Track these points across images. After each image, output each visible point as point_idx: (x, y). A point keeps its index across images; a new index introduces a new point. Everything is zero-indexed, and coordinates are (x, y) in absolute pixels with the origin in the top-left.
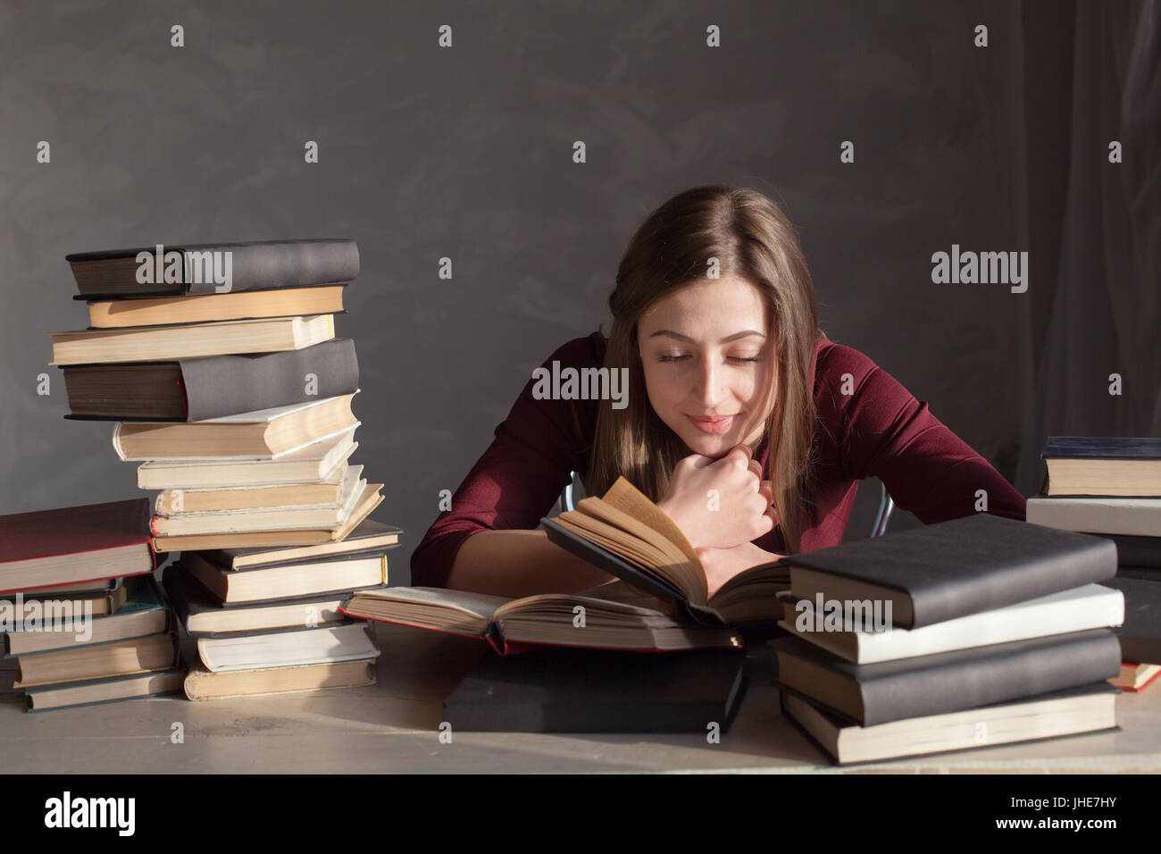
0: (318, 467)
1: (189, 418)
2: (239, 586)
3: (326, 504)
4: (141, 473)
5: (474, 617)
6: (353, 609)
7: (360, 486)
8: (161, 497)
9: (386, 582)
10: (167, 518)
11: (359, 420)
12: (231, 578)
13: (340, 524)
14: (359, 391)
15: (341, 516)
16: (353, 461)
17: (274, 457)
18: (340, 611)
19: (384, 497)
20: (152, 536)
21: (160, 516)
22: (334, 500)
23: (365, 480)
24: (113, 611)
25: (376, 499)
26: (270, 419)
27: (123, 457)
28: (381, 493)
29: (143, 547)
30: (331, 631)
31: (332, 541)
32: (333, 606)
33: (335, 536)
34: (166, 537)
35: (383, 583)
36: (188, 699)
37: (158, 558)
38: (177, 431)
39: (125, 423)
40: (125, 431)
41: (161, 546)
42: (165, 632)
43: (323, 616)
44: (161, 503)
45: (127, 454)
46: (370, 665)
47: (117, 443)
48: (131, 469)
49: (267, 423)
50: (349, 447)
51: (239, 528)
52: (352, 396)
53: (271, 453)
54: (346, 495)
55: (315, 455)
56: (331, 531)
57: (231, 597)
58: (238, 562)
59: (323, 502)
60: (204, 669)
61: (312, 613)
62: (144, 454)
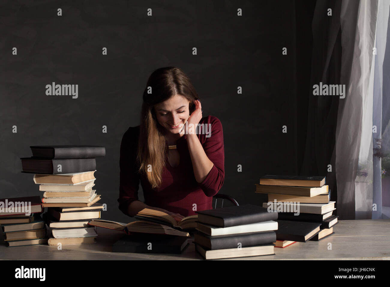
0: (85, 187)
1: (53, 174)
2: (63, 216)
3: (86, 197)
4: (40, 187)
5: (122, 226)
6: (91, 223)
7: (95, 195)
8: (45, 193)
9: (100, 218)
10: (46, 198)
11: (96, 178)
12: (61, 214)
13: (89, 202)
14: (96, 171)
15: (89, 200)
16: (93, 188)
17: (74, 185)
18: (88, 224)
19: (101, 198)
20: (42, 203)
21: (45, 198)
22: (88, 196)
23: (96, 194)
24: (31, 222)
25: (99, 198)
26: (73, 175)
27: (36, 183)
28: (100, 197)
29: (40, 206)
30: (86, 229)
31: (87, 206)
32: (86, 223)
33: (88, 205)
34: (46, 203)
35: (99, 218)
36: (49, 245)
37: (43, 209)
38: (50, 177)
39: (37, 174)
40: (36, 177)
41: (44, 206)
42: (44, 228)
43: (84, 225)
44: (45, 195)
45: (37, 182)
46: (95, 238)
47: (34, 179)
48: (38, 186)
49: (72, 176)
50: (93, 185)
51: (64, 202)
52: (94, 172)
53: (73, 184)
54: (91, 196)
55: (84, 185)
56: (87, 204)
57: (61, 219)
58: (63, 210)
59: (86, 196)
60: (53, 237)
61: (82, 224)
62: (41, 182)
